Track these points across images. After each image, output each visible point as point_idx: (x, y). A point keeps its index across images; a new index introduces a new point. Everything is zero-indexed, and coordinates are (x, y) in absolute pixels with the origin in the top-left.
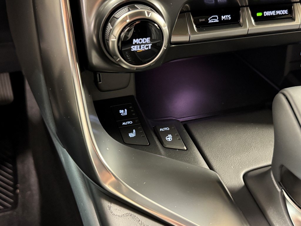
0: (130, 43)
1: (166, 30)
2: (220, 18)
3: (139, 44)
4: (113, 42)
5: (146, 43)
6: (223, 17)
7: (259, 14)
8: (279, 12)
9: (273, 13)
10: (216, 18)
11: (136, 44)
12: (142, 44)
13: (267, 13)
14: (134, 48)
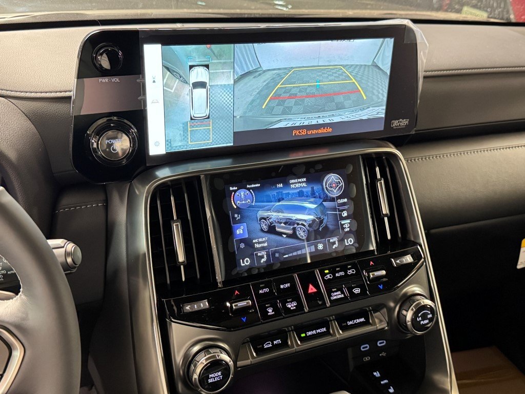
0: (208, 378)
1: (231, 363)
2: (273, 343)
3: (213, 377)
4: (195, 379)
5: (219, 376)
6: (275, 342)
7: (303, 335)
8: (319, 331)
9: (314, 332)
10: (269, 343)
11: (211, 378)
12: (216, 377)
13: (309, 333)
14: (210, 381)
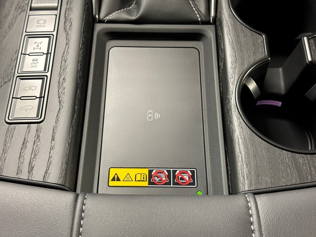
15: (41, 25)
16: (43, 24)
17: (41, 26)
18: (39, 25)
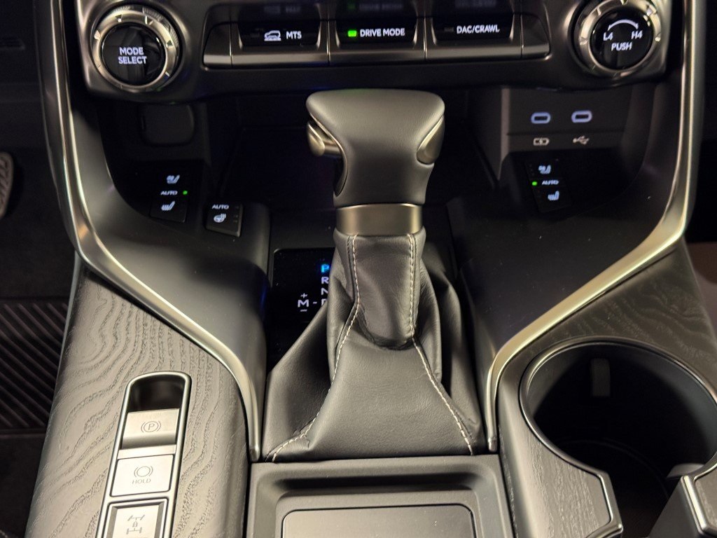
2: (283, 36)
3: (128, 55)
5: (139, 55)
6: (289, 35)
7: (352, 34)
8: (387, 32)
9: (378, 32)
10: (277, 35)
11: (124, 55)
12: (133, 55)
13: (366, 33)
14: (122, 61)
15: (142, 478)
16: (148, 477)
17: (143, 481)
18: (138, 478)
